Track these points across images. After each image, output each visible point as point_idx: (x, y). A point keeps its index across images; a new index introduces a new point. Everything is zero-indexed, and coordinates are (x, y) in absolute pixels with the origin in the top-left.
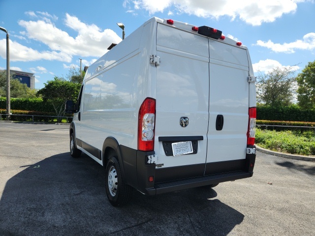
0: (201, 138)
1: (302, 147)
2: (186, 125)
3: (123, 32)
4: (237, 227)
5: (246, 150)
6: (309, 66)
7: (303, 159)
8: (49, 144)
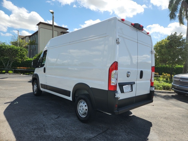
0: (134, 83)
1: (158, 86)
2: (129, 76)
3: (53, 16)
4: (151, 128)
5: (150, 89)
6: (157, 44)
7: (160, 92)
8: (11, 88)
